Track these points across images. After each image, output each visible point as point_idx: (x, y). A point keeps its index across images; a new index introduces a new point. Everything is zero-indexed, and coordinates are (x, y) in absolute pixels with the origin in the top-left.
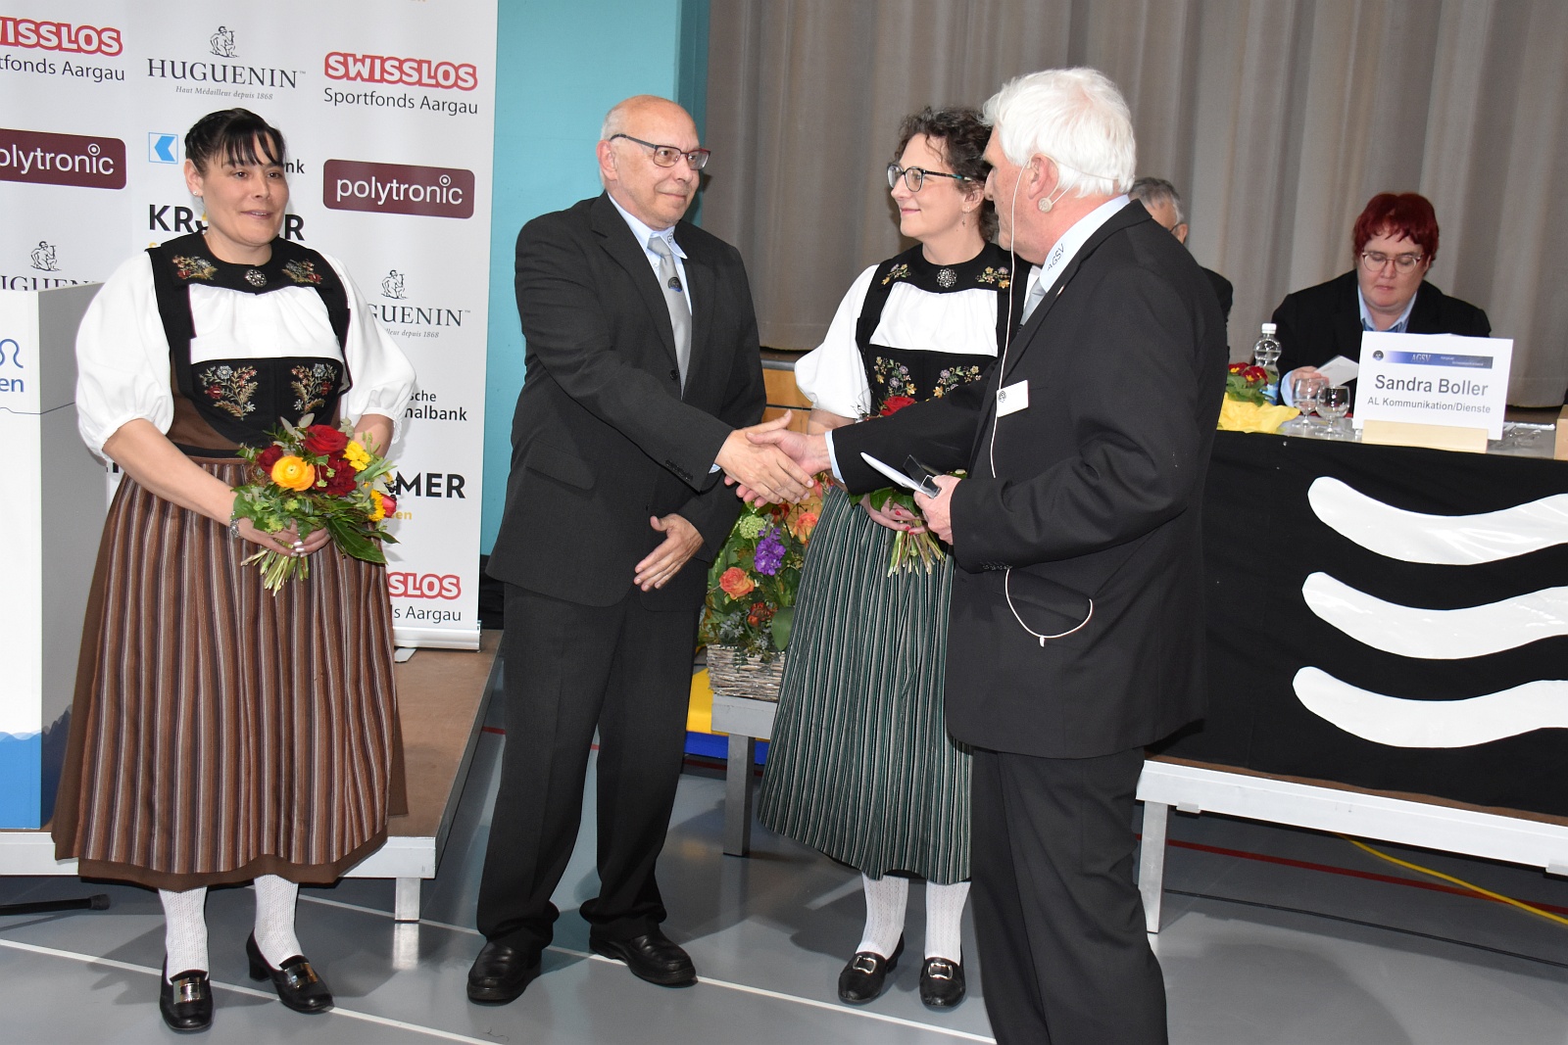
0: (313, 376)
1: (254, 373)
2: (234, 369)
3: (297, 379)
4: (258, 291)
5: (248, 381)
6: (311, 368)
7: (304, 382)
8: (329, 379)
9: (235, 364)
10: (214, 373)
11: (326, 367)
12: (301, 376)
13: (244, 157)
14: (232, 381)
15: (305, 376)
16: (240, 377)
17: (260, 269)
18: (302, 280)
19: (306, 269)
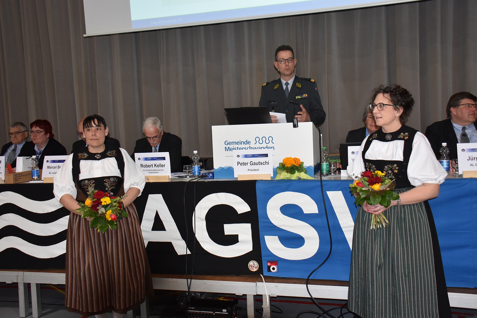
0: (110, 181)
1: (94, 182)
2: (89, 181)
3: (106, 182)
4: (99, 159)
5: (92, 184)
6: (109, 179)
7: (108, 183)
8: (115, 181)
9: (89, 180)
10: (84, 182)
11: (114, 178)
12: (107, 181)
13: (89, 125)
14: (88, 184)
15: (108, 181)
16: (90, 183)
17: (100, 154)
18: (111, 155)
19: (113, 153)
